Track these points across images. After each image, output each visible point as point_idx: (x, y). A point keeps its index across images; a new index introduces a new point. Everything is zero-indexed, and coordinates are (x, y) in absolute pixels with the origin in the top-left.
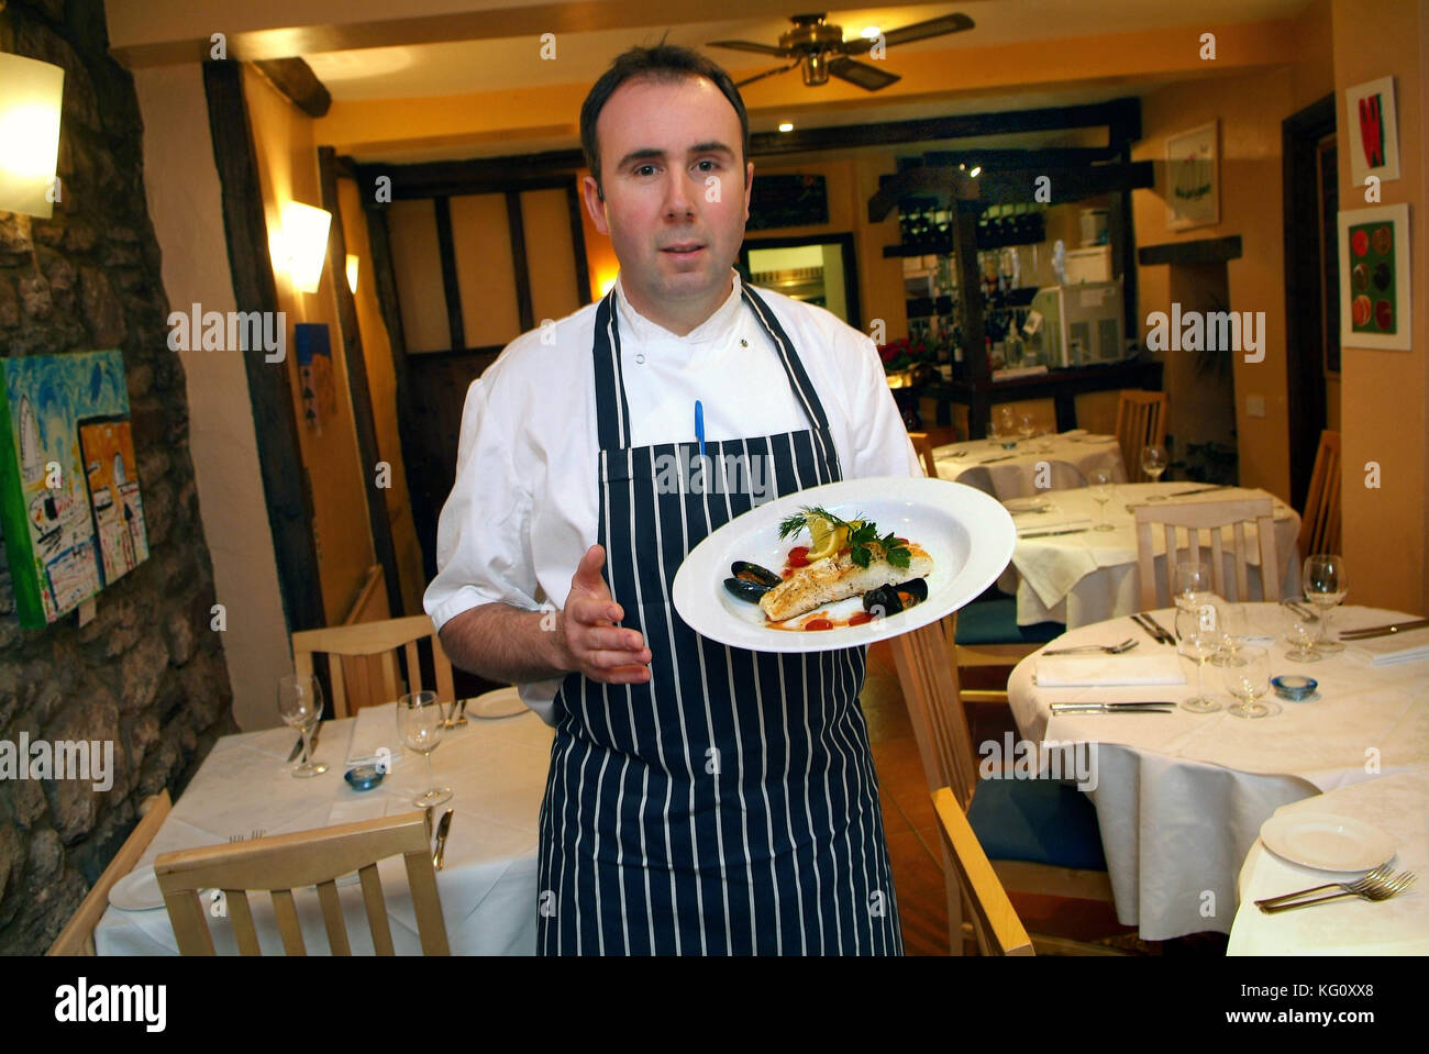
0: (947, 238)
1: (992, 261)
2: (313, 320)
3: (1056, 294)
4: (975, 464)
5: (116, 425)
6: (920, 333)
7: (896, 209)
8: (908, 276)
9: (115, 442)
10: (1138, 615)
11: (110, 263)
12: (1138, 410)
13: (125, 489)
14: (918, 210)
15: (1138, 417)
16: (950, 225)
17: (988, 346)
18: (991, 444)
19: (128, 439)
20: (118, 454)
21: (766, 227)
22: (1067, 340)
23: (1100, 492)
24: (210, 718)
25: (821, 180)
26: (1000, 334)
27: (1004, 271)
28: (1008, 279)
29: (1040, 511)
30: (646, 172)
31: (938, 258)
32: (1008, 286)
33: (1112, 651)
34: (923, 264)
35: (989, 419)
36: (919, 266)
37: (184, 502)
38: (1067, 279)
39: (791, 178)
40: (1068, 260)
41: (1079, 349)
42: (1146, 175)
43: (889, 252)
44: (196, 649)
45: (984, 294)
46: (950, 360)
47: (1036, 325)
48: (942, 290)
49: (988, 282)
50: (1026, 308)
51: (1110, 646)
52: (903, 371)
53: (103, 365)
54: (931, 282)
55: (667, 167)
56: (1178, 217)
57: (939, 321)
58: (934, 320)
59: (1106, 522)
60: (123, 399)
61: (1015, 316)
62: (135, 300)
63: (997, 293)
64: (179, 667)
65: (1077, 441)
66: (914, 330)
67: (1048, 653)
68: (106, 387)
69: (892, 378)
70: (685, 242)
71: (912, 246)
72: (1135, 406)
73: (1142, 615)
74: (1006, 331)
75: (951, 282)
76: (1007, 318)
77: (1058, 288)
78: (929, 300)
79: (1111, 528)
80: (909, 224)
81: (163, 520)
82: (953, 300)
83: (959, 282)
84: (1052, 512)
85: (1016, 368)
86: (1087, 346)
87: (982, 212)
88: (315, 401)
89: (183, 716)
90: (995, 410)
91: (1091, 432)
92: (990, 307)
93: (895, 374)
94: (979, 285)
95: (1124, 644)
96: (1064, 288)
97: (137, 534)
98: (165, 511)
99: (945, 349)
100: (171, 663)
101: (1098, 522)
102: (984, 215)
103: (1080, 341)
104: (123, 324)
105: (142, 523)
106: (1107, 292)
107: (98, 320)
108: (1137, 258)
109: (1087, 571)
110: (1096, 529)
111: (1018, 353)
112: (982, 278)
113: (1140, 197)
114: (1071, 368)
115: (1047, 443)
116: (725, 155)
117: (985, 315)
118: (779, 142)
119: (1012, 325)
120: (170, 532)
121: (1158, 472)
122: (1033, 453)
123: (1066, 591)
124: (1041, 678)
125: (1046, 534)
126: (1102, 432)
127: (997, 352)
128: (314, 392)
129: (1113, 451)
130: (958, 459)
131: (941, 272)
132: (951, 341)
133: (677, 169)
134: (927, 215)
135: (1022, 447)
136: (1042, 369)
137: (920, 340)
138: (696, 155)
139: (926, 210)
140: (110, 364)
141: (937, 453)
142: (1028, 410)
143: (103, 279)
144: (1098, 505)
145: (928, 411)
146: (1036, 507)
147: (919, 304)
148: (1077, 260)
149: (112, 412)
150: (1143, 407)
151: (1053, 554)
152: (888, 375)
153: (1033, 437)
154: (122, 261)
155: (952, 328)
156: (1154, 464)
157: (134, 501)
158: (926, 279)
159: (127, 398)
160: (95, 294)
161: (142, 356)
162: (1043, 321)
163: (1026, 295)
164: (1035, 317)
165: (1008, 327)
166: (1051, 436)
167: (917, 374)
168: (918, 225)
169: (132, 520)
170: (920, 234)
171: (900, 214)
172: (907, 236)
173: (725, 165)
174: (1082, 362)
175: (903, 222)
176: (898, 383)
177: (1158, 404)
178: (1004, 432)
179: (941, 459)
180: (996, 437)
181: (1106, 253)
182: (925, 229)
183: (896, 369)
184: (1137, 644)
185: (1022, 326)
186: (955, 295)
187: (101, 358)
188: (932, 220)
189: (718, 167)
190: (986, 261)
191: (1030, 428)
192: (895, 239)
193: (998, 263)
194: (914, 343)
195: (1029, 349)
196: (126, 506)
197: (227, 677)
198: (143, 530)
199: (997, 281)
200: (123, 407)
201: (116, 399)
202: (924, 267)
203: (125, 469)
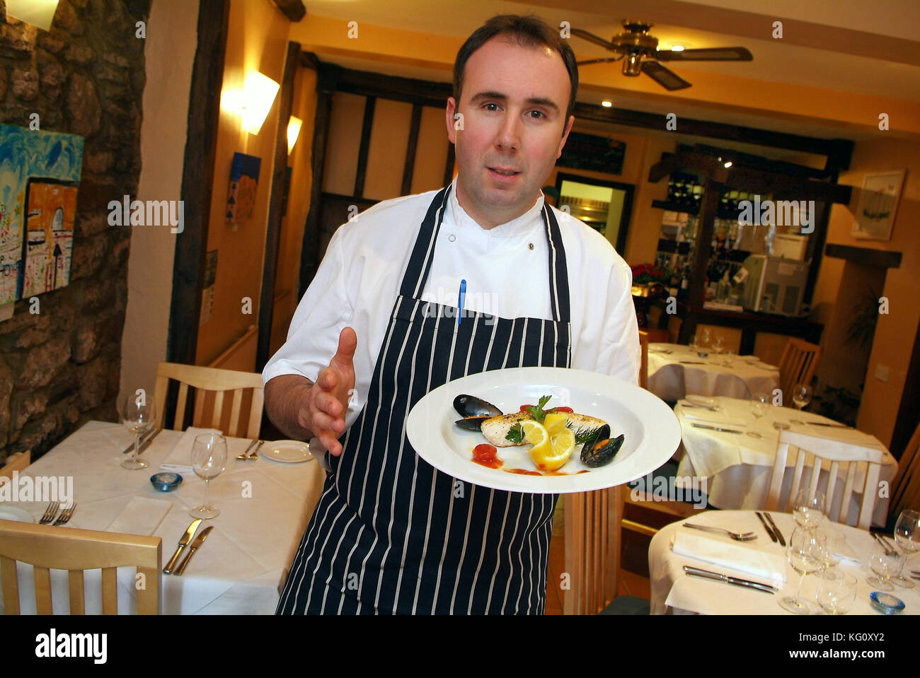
0: (698, 205)
1: (724, 227)
2: (252, 154)
3: (763, 260)
4: (676, 362)
5: (64, 188)
6: (663, 262)
7: (668, 177)
8: (665, 223)
9: (61, 199)
10: (761, 513)
11: (100, 76)
12: (799, 353)
13: (59, 234)
14: (683, 181)
15: (797, 359)
16: (702, 196)
17: (706, 284)
18: (691, 351)
19: (73, 199)
20: (61, 208)
21: (579, 168)
22: (762, 293)
23: (758, 407)
24: (93, 403)
25: (623, 146)
26: (716, 277)
27: (730, 236)
28: (732, 242)
29: (711, 409)
30: (492, 108)
31: (689, 217)
32: (731, 246)
33: (736, 537)
34: (678, 217)
35: (694, 333)
36: (675, 219)
37: (117, 251)
38: (772, 251)
39: (603, 140)
40: (777, 240)
41: (769, 302)
42: (845, 195)
43: (656, 204)
44: (96, 355)
45: (712, 248)
46: (678, 286)
47: (742, 278)
48: (686, 238)
49: (717, 240)
50: (739, 264)
51: (735, 532)
52: (643, 285)
53: (65, 144)
54: (680, 229)
55: (507, 108)
56: (860, 229)
57: (678, 258)
58: (675, 256)
59: (757, 431)
60: (77, 171)
61: (730, 268)
62: (113, 106)
63: (722, 249)
64: (79, 364)
65: (751, 364)
66: (659, 260)
67: (687, 526)
68: (63, 160)
69: (636, 288)
70: (506, 167)
71: (671, 204)
72: (797, 350)
73: (765, 514)
74: (722, 276)
75: (693, 234)
76: (724, 268)
77: (765, 257)
78: (675, 242)
79: (759, 436)
80: (675, 189)
81: (93, 262)
82: (691, 247)
83: (697, 236)
84: (719, 411)
85: (721, 303)
86: (774, 300)
87: (725, 193)
88: (235, 206)
89: (72, 399)
90: (700, 328)
91: (762, 360)
92: (715, 257)
93: (638, 286)
94: (711, 241)
95: (744, 535)
96: (769, 258)
97: (62, 267)
98: (97, 255)
99: (677, 277)
100: (71, 360)
101: (751, 429)
102: (727, 195)
103: (770, 296)
104: (98, 120)
105: (69, 260)
106: (798, 268)
107: (77, 113)
108: (824, 249)
109: (734, 463)
110: (748, 434)
111: (725, 293)
112: (714, 237)
113: (837, 210)
114: (759, 313)
115: (729, 361)
116: (552, 110)
117: (710, 262)
118: (599, 113)
119: (727, 274)
120: (99, 270)
121: (803, 404)
122: (718, 364)
123: (714, 473)
124: (676, 547)
125: (712, 428)
126: (769, 362)
127: (711, 290)
128: (236, 200)
129: (774, 378)
130: (665, 355)
131: (688, 226)
132: (683, 274)
133: (514, 111)
134: (688, 186)
135: (712, 358)
136: (739, 309)
137: (662, 267)
138: (530, 105)
139: (689, 183)
140: (71, 144)
141: (652, 347)
142: (722, 334)
143: (90, 85)
144: (754, 417)
145: (654, 317)
146: (710, 406)
147: (667, 244)
148: (782, 241)
149: (62, 178)
150: (803, 353)
151: (713, 444)
152: (633, 285)
153: (721, 353)
154: (111, 77)
155: (686, 264)
156: (801, 397)
157: (66, 244)
158: (676, 228)
159: (80, 171)
160: (79, 94)
161: (109, 145)
162: (749, 276)
163: (742, 256)
164: (744, 272)
165: (723, 274)
166: (733, 356)
167: (653, 290)
168: (680, 191)
169: (59, 257)
170: (680, 198)
171: (670, 181)
172: (671, 196)
173: (551, 117)
174: (768, 311)
175: (670, 187)
176: (638, 293)
177: (814, 353)
178: (701, 344)
179: (655, 352)
180: (695, 346)
181: (804, 241)
182: (685, 195)
183: (639, 283)
184: (756, 538)
185: (734, 275)
186: (693, 243)
187: (65, 138)
188: (690, 191)
189: (545, 117)
190: (720, 226)
191: (720, 347)
192: (662, 197)
193: (727, 229)
194: (657, 268)
195: (734, 293)
196: (57, 246)
197: (118, 377)
198: (69, 265)
199: (724, 241)
200: (74, 176)
201: (70, 171)
202: (678, 220)
203: (64, 220)
